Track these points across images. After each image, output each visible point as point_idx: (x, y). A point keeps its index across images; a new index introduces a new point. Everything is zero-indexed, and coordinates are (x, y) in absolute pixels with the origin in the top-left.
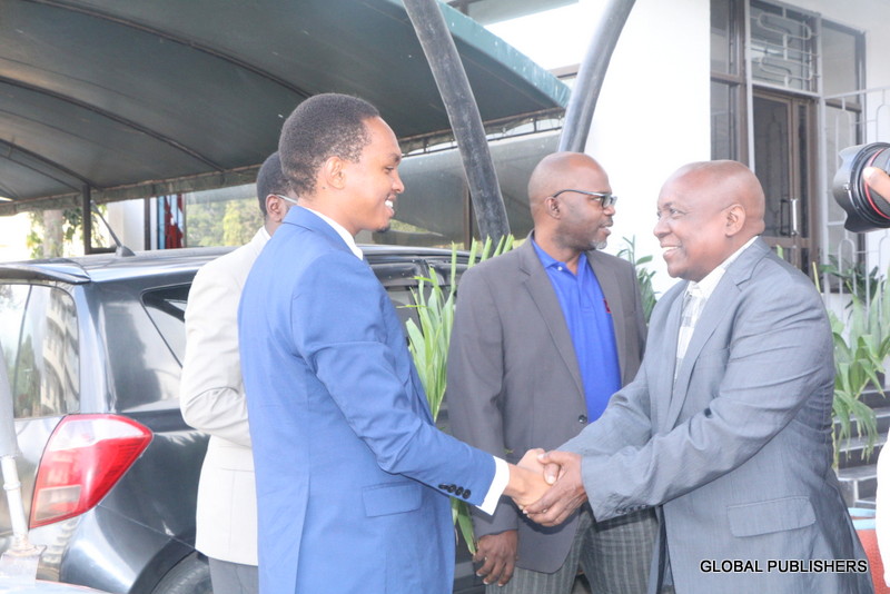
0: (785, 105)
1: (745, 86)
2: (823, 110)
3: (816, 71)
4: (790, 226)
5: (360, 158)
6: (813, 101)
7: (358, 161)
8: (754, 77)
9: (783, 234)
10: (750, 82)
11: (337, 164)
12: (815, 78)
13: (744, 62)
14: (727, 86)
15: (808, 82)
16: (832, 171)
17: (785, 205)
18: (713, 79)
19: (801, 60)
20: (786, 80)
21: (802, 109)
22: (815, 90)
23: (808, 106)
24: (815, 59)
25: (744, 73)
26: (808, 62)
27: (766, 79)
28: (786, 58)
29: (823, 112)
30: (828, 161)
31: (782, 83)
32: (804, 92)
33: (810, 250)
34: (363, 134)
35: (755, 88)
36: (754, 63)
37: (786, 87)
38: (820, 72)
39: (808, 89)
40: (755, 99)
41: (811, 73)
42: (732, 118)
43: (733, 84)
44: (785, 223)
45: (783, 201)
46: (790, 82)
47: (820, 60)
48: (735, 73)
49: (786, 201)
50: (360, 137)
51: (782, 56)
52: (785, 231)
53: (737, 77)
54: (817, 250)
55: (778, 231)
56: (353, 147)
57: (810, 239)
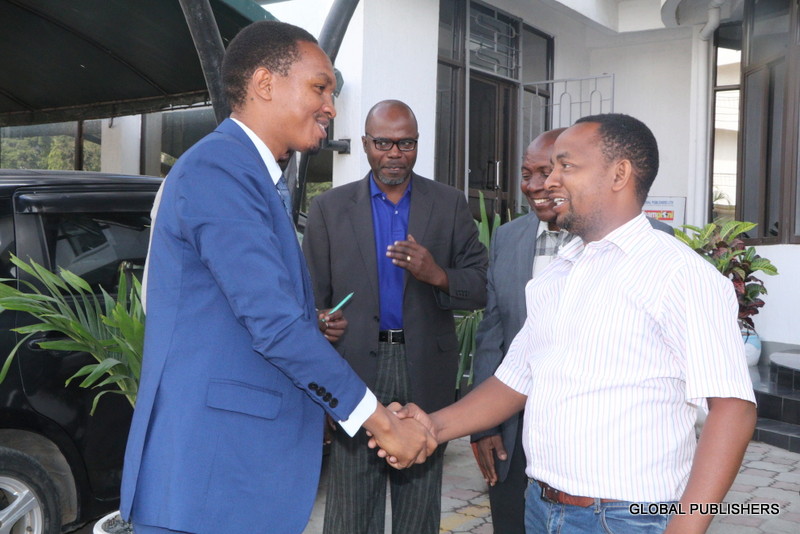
0: (494, 88)
1: (465, 69)
2: (522, 93)
3: (518, 63)
4: (494, 182)
5: (289, 72)
6: (515, 86)
7: (286, 75)
8: (471, 63)
9: (489, 188)
10: (468, 67)
11: (267, 76)
12: (517, 68)
13: (464, 52)
14: (451, 69)
15: (511, 71)
16: (527, 142)
17: (491, 165)
18: (440, 62)
19: (507, 53)
20: (495, 67)
21: (507, 91)
22: (517, 78)
23: (511, 89)
24: (517, 54)
25: (464, 60)
26: (512, 55)
27: (480, 66)
28: (496, 51)
29: (522, 94)
30: (524, 133)
31: (492, 70)
32: (508, 78)
33: (508, 202)
34: (294, 51)
35: (472, 71)
36: (472, 52)
37: (495, 73)
38: (521, 64)
39: (511, 77)
40: (471, 80)
41: (514, 64)
42: (453, 94)
43: (455, 67)
44: (491, 180)
45: (490, 162)
46: (498, 70)
47: (521, 54)
48: (457, 59)
49: (492, 163)
50: (290, 53)
51: (493, 49)
52: (491, 185)
53: (458, 62)
54: (514, 202)
55: (485, 185)
56: (282, 61)
57: (508, 193)
